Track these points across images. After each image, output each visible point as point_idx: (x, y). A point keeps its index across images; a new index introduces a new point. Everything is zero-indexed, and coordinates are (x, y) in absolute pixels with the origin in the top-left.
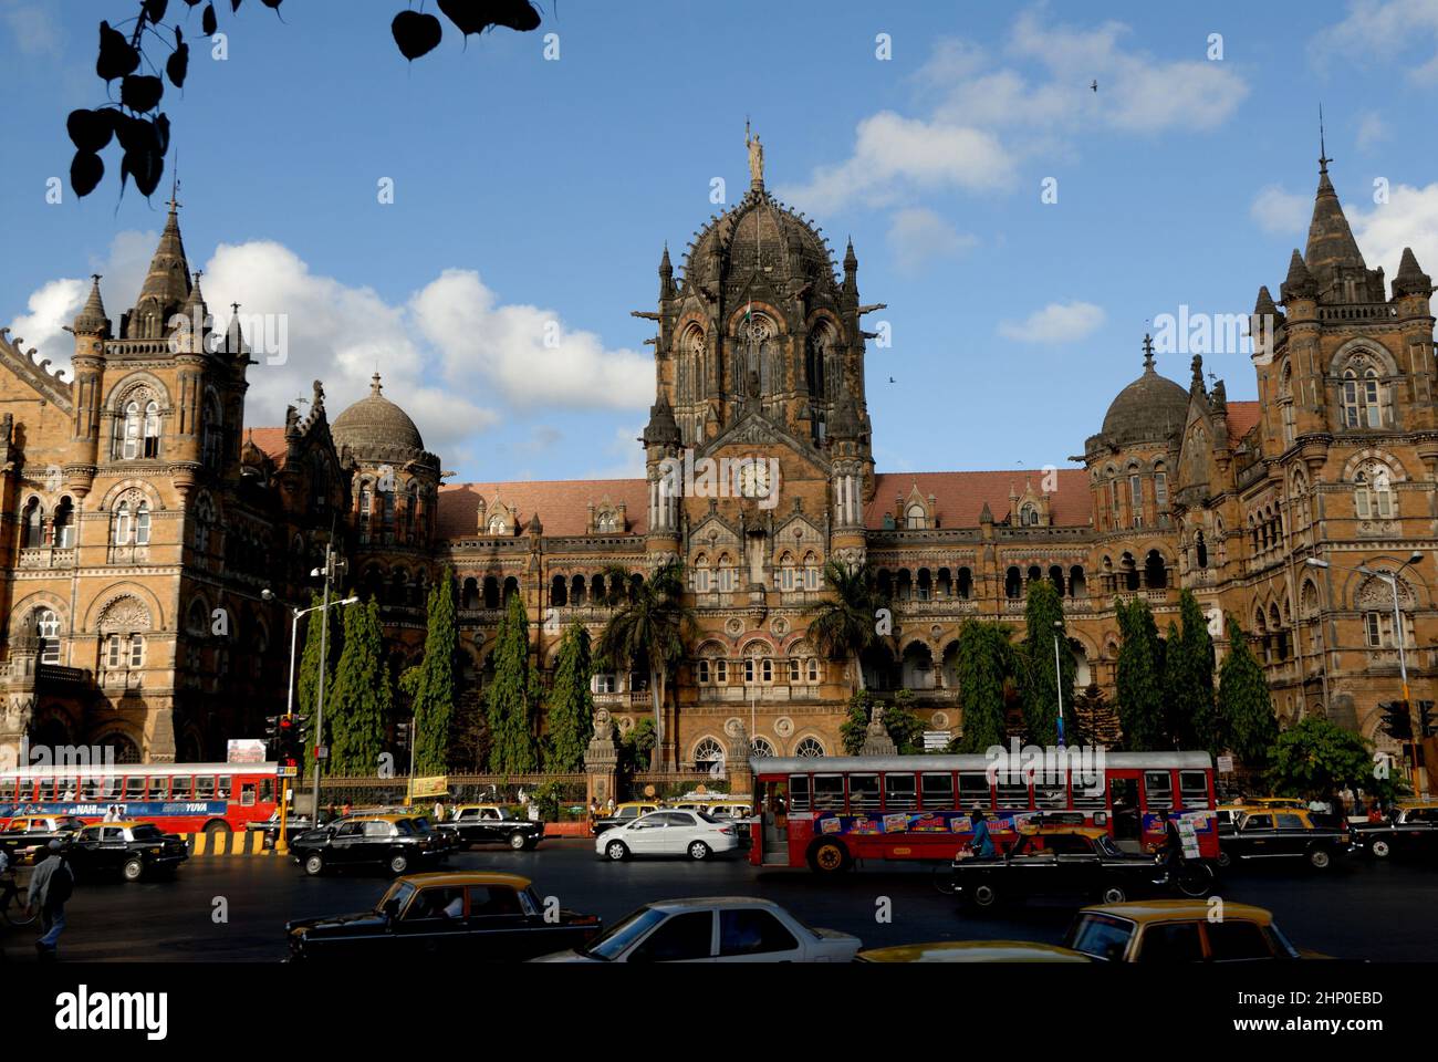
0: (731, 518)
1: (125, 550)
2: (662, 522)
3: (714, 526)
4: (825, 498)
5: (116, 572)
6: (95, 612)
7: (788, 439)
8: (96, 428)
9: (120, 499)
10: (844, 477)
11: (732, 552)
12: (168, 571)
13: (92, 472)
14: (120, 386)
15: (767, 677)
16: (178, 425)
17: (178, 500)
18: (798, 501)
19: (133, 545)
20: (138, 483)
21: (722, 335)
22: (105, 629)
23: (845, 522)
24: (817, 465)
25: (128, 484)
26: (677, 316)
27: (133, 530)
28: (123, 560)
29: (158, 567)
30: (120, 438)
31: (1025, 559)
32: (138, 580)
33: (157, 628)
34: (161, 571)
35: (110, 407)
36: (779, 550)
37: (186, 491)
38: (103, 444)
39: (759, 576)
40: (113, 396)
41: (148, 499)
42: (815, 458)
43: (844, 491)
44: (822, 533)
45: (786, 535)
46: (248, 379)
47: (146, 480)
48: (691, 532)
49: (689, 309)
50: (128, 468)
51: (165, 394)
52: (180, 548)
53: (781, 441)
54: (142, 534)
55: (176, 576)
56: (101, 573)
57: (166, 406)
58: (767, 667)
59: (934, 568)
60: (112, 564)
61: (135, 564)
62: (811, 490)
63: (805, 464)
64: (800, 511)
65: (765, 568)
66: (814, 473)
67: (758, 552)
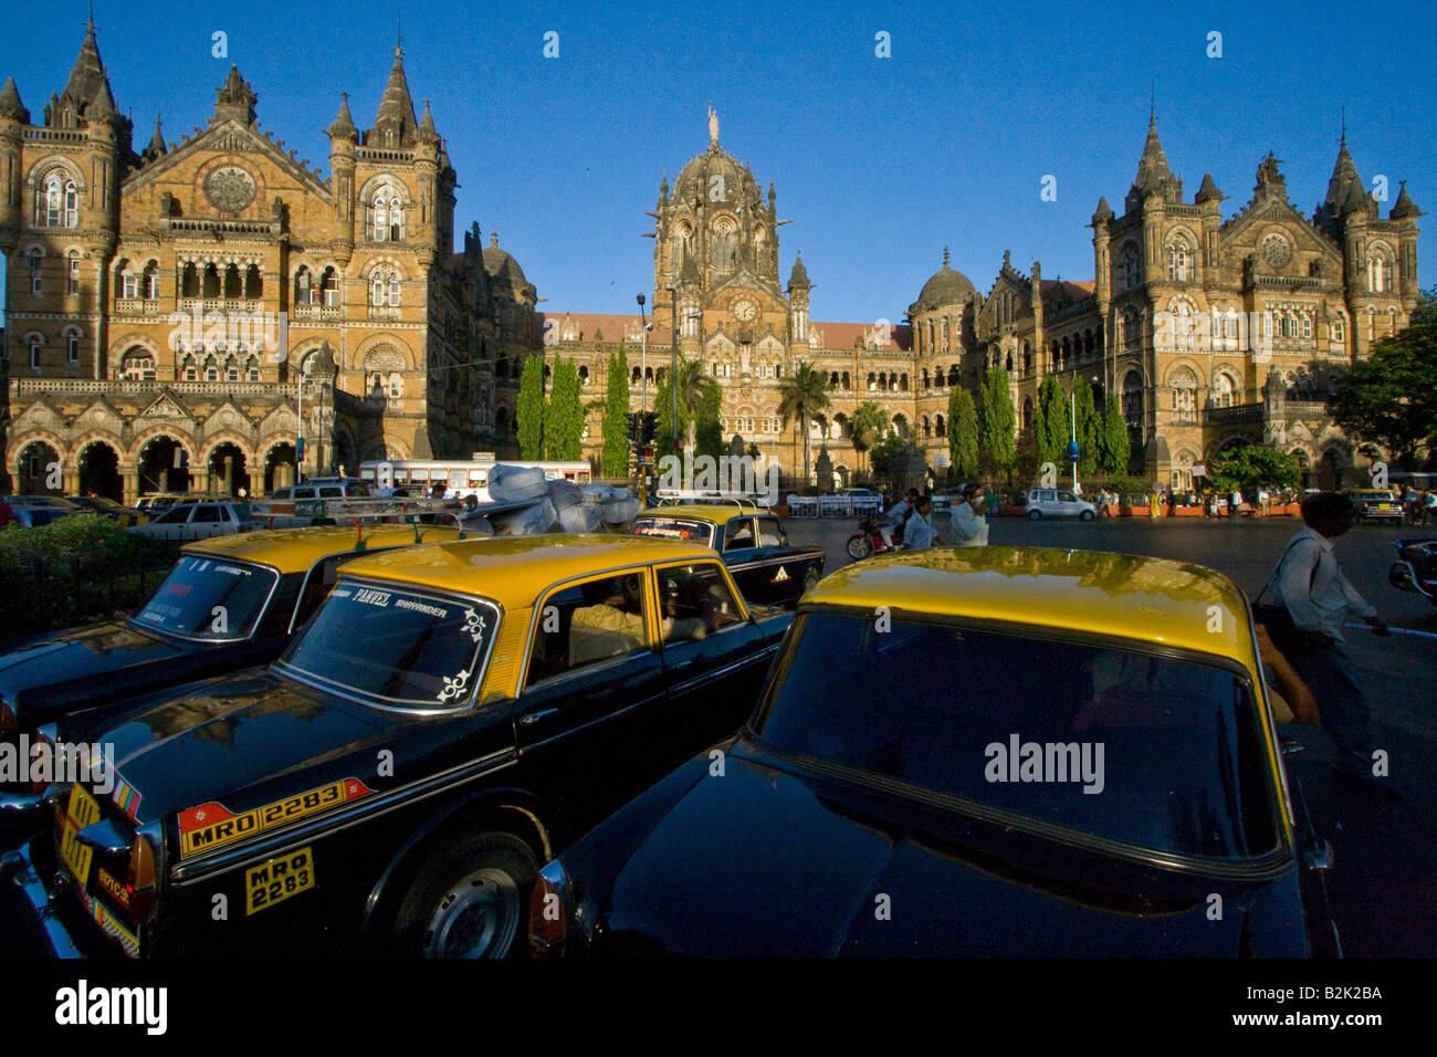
0: (731, 332)
1: (382, 309)
2: (691, 333)
3: (720, 337)
4: (785, 324)
5: (376, 325)
6: (361, 354)
7: (765, 287)
8: (353, 213)
9: (374, 270)
10: (798, 311)
11: (732, 353)
12: (417, 327)
13: (352, 246)
14: (370, 183)
15: (750, 428)
16: (420, 215)
17: (422, 274)
18: (770, 325)
19: (386, 305)
20: (389, 259)
21: (705, 227)
22: (369, 368)
23: (799, 338)
24: (781, 304)
25: (381, 259)
26: (672, 216)
27: (387, 295)
28: (381, 317)
29: (410, 323)
30: (371, 224)
31: (878, 368)
32: (394, 332)
33: (412, 369)
34: (411, 327)
35: (363, 199)
36: (759, 354)
37: (428, 267)
38: (358, 227)
39: (746, 368)
40: (364, 191)
41: (397, 272)
42: (780, 300)
43: (798, 320)
44: (784, 344)
45: (763, 344)
46: (456, 196)
47: (395, 257)
48: (708, 340)
49: (681, 212)
50: (380, 246)
51: (406, 192)
52: (425, 310)
53: (760, 288)
54: (394, 297)
55: (424, 330)
56: (364, 325)
57: (408, 201)
58: (750, 422)
59: (830, 371)
60: (372, 320)
61: (391, 320)
62: (778, 319)
63: (775, 303)
64: (771, 332)
65: (751, 364)
66: (779, 308)
67: (746, 353)
